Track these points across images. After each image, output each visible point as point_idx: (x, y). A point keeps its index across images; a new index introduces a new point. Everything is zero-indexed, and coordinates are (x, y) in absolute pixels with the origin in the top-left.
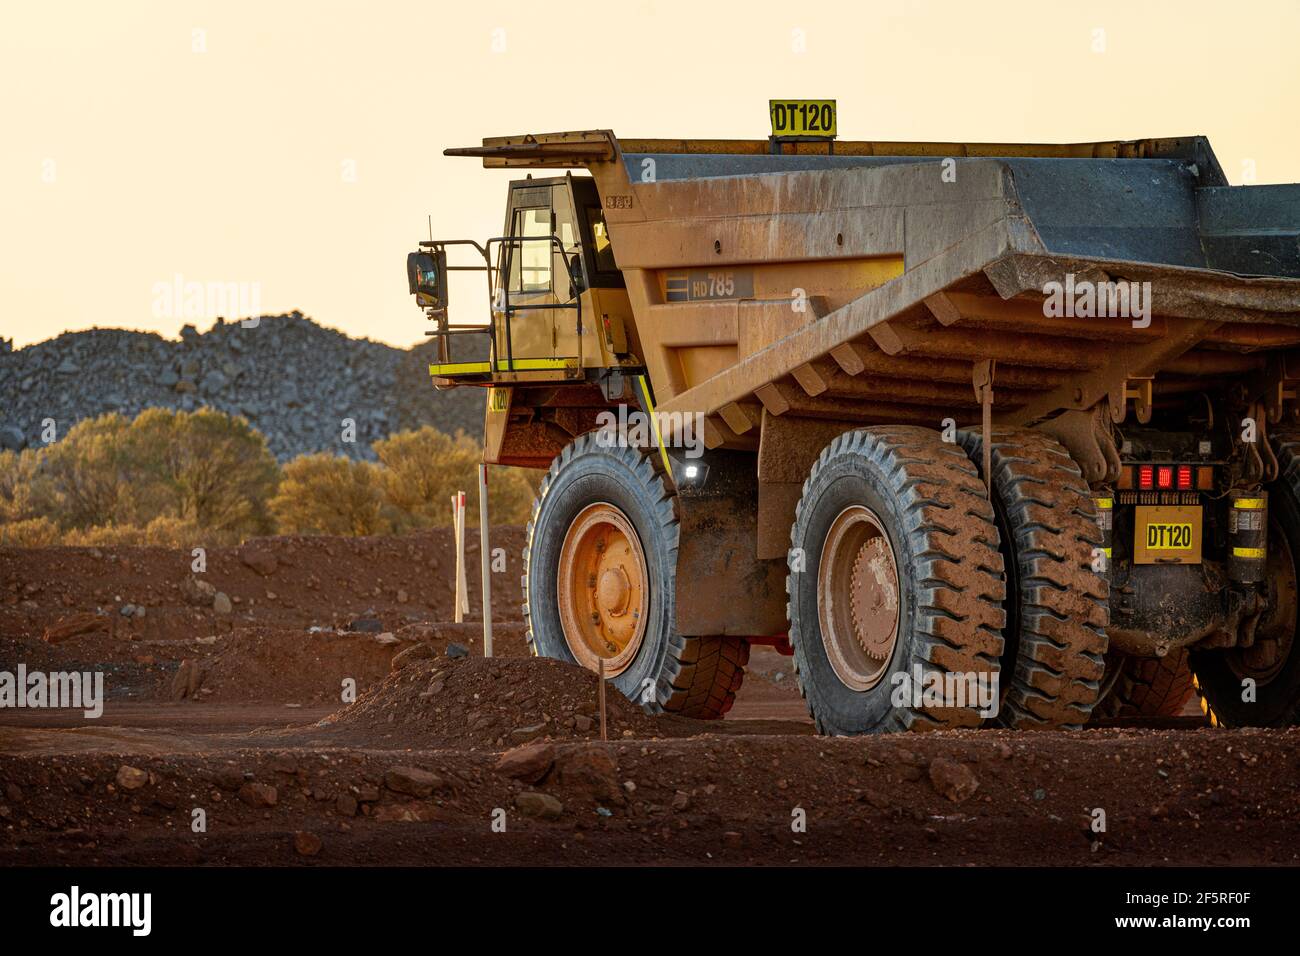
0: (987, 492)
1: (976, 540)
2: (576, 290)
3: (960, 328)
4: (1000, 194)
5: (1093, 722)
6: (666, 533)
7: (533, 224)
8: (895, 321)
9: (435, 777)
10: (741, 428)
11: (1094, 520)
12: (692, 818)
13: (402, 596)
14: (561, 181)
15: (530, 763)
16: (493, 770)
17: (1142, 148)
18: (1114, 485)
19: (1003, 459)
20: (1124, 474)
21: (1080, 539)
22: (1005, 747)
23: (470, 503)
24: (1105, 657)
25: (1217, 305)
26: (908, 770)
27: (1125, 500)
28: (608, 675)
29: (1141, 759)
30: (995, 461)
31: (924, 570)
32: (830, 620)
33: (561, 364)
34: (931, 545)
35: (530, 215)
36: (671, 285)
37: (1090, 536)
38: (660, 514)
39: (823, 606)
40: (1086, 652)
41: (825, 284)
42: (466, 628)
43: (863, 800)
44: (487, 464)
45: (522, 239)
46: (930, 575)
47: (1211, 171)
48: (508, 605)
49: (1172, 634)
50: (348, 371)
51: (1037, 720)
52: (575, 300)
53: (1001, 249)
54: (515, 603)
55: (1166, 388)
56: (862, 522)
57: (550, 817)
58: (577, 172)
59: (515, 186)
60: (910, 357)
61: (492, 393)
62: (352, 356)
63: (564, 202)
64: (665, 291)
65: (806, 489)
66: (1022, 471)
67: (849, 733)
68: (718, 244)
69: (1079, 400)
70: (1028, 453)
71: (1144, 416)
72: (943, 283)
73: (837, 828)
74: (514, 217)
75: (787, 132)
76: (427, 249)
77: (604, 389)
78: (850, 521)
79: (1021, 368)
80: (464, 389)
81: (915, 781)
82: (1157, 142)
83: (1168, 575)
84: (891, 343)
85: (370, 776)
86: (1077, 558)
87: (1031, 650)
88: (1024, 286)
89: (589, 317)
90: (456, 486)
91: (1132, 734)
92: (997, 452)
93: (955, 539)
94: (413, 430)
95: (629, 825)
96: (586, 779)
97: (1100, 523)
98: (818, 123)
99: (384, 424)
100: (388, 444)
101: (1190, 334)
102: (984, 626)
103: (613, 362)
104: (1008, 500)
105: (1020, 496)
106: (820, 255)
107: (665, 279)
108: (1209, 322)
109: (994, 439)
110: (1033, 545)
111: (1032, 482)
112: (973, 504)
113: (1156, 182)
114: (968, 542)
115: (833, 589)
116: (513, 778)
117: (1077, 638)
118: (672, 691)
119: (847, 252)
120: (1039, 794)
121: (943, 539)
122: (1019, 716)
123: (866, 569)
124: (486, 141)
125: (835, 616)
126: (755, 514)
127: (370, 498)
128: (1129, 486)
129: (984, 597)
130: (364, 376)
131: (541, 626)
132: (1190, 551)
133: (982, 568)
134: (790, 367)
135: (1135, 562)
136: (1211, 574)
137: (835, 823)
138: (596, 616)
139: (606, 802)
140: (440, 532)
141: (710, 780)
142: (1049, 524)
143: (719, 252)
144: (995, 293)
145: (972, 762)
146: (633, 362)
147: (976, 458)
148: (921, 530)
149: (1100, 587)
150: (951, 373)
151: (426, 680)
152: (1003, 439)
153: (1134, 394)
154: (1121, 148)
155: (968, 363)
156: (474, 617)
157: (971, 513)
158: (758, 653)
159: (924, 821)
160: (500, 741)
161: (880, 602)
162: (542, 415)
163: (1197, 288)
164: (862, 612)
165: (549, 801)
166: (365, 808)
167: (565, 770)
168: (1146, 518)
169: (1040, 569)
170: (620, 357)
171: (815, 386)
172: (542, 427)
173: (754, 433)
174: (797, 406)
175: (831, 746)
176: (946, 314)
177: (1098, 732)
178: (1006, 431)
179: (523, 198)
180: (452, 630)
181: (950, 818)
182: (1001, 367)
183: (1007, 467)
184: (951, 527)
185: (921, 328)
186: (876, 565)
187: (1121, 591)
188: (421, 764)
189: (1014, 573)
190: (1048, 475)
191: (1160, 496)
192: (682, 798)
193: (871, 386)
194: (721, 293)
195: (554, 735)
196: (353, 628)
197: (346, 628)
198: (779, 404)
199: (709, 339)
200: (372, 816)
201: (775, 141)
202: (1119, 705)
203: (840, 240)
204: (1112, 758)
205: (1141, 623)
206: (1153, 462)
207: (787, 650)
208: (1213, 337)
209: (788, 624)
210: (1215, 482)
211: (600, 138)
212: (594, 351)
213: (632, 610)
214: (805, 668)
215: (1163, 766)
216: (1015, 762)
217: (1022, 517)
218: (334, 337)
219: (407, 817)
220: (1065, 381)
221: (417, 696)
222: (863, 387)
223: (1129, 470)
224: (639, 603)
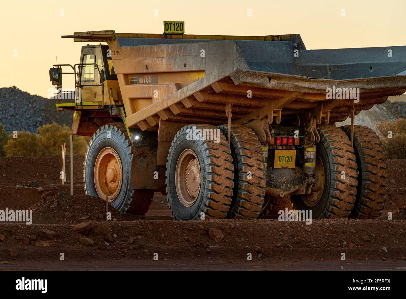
0: (229, 145)
1: (225, 160)
2: (102, 80)
3: (222, 94)
4: (235, 52)
5: (260, 217)
6: (128, 157)
7: (89, 60)
8: (202, 91)
9: (54, 233)
10: (153, 124)
11: (262, 154)
12: (134, 246)
13: (45, 176)
14: (98, 46)
15: (84, 228)
16: (73, 231)
17: (279, 38)
18: (269, 143)
19: (234, 135)
20: (272, 140)
21: (258, 160)
22: (232, 225)
23: (68, 147)
24: (264, 197)
25: (302, 87)
26: (202, 232)
27: (272, 148)
28: (109, 201)
29: (275, 229)
30: (232, 135)
31: (209, 169)
32: (179, 185)
33: (97, 104)
34: (211, 162)
35: (88, 57)
36: (132, 79)
37: (260, 159)
38: (126, 151)
39: (177, 180)
40: (258, 195)
41: (179, 79)
42: (65, 186)
43: (188, 241)
44: (73, 135)
45: (85, 64)
46: (210, 171)
47: (301, 45)
48: (78, 179)
49: (285, 190)
50: (30, 105)
51: (242, 217)
52: (102, 84)
53: (235, 69)
54: (81, 179)
55: (286, 113)
56: (190, 154)
57: (90, 245)
58: (103, 43)
59: (83, 47)
60: (206, 102)
61: (75, 112)
62: (31, 100)
63: (99, 53)
64: (130, 81)
65: (172, 144)
66: (240, 138)
67: (184, 220)
68: (147, 66)
69: (258, 117)
70: (242, 133)
71: (278, 122)
72: (217, 80)
73: (179, 249)
74: (83, 57)
75: (169, 31)
76: (56, 67)
77: (110, 112)
78: (186, 154)
79: (240, 106)
80: (67, 111)
81: (204, 235)
82: (284, 36)
83: (284, 171)
84: (200, 98)
85: (34, 232)
86: (256, 166)
87: (241, 194)
88: (242, 81)
89: (106, 89)
90: (63, 142)
91: (272, 221)
92: (232, 132)
93: (219, 159)
94: (50, 124)
95: (114, 248)
96: (101, 233)
97: (264, 155)
98: (179, 29)
99: (41, 122)
100: (42, 128)
101: (293, 96)
102: (227, 187)
103: (113, 103)
104: (235, 148)
105: (239, 146)
106: (179, 70)
107: (130, 77)
108: (299, 92)
109: (231, 128)
110: (243, 162)
111: (243, 142)
112: (225, 149)
113: (284, 48)
114: (223, 160)
115: (180, 175)
116: (79, 233)
117: (256, 191)
118: (129, 206)
119: (187, 69)
120: (243, 239)
121: (215, 159)
122: (237, 215)
123: (190, 169)
124: (75, 33)
125: (181, 183)
126: (156, 151)
127: (36, 145)
128: (273, 143)
129: (227, 178)
130: (35, 107)
131: (89, 186)
132: (292, 164)
133: (227, 169)
134: (169, 105)
135: (275, 167)
136: (298, 171)
137: (179, 248)
138: (106, 183)
139: (108, 241)
140: (58, 156)
141: (140, 234)
142: (248, 155)
143: (147, 69)
144: (233, 83)
145: (222, 229)
146: (120, 103)
147: (226, 134)
148: (208, 157)
149: (264, 175)
150: (218, 108)
151: (52, 202)
152: (235, 129)
153: (275, 115)
154: (273, 38)
155: (224, 105)
156: (68, 183)
157: (224, 152)
158: (157, 195)
159: (207, 247)
160: (75, 221)
161: (195, 179)
162: (91, 120)
163: (296, 82)
164: (189, 182)
165: (90, 240)
166: (32, 242)
167: (95, 231)
168: (278, 153)
169: (245, 170)
170: (115, 102)
171: (176, 111)
172: (90, 123)
173: (157, 126)
174: (171, 117)
175: (178, 224)
176: (218, 89)
177: (261, 220)
178: (236, 126)
179: (86, 51)
180: (61, 187)
181: (215, 247)
182: (234, 106)
183: (235, 137)
184: (217, 156)
185: (209, 94)
186: (194, 168)
187: (270, 176)
188: (49, 228)
189: (237, 171)
190: (248, 140)
191: (283, 146)
192: (131, 240)
193: (194, 111)
194: (147, 82)
195: (92, 220)
196: (29, 186)
197: (27, 186)
198: (165, 117)
199: (143, 96)
200: (34, 245)
201: (165, 34)
202: (268, 212)
203: (185, 65)
204: (266, 228)
205: (276, 187)
206: (281, 136)
207: (165, 194)
208: (301, 97)
209: (166, 186)
210: (300, 143)
211: (111, 33)
212: (107, 99)
213: (117, 181)
214: (171, 200)
215: (281, 231)
216: (235, 229)
217: (239, 153)
218: (26, 94)
219: (45, 245)
220: (254, 111)
221: (49, 207)
222: (191, 112)
223: (273, 138)
224: (119, 179)
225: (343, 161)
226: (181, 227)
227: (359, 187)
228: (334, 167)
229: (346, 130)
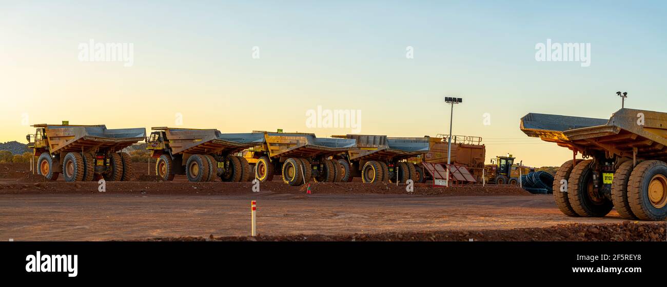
0: (83, 159)
1: (81, 163)
3: (81, 143)
4: (84, 130)
5: (92, 181)
6: (51, 162)
7: (39, 133)
8: (74, 142)
10: (59, 152)
13: (25, 168)
17: (98, 126)
20: (96, 157)
21: (92, 163)
23: (32, 159)
27: (96, 159)
28: (45, 176)
30: (83, 156)
31: (76, 166)
33: (41, 146)
34: (77, 164)
38: (51, 160)
40: (92, 174)
41: (67, 139)
44: (34, 156)
47: (105, 128)
48: (35, 169)
49: (100, 172)
51: (87, 180)
52: (43, 140)
53: (84, 135)
55: (101, 149)
56: (70, 161)
58: (43, 128)
60: (75, 145)
61: (34, 149)
62: (21, 145)
63: (42, 130)
64: (51, 139)
65: (65, 158)
67: (68, 182)
69: (92, 150)
70: (87, 155)
71: (98, 151)
72: (79, 138)
74: (37, 132)
76: (28, 135)
77: (45, 149)
79: (86, 147)
80: (32, 148)
82: (100, 125)
83: (100, 167)
84: (73, 144)
86: (91, 165)
87: (87, 174)
88: (87, 139)
89: (44, 142)
94: (26, 152)
96: (43, 186)
97: (94, 161)
98: (67, 123)
99: (24, 152)
100: (24, 154)
101: (103, 143)
102: (82, 171)
103: (46, 146)
104: (85, 159)
106: (67, 136)
108: (105, 142)
110: (87, 164)
111: (87, 158)
112: (81, 159)
113: (100, 129)
115: (67, 168)
117: (91, 172)
118: (51, 177)
119: (69, 136)
124: (34, 125)
125: (67, 170)
126: (60, 160)
127: (22, 159)
129: (82, 168)
130: (22, 147)
131: (39, 171)
132: (102, 164)
133: (82, 166)
134: (64, 146)
135: (97, 165)
136: (104, 166)
138: (44, 170)
140: (29, 162)
142: (89, 162)
143: (57, 135)
144: (84, 139)
146: (48, 146)
147: (81, 155)
148: (76, 162)
149: (93, 168)
150: (79, 147)
151: (27, 176)
152: (84, 154)
153: (97, 149)
155: (81, 146)
156: (32, 170)
157: (81, 161)
158: (60, 174)
160: (34, 182)
161: (72, 169)
162: (39, 151)
163: (104, 139)
164: (70, 169)
165: (39, 188)
168: (98, 161)
169: (88, 166)
171: (66, 148)
174: (64, 150)
176: (79, 141)
179: (38, 130)
180: (30, 172)
182: (84, 147)
183: (85, 156)
184: (79, 162)
185: (76, 143)
186: (72, 166)
187: (95, 168)
189: (85, 166)
190: (89, 157)
191: (99, 159)
192: (52, 188)
194: (57, 139)
195: (40, 182)
196: (20, 171)
198: (62, 150)
199: (56, 144)
201: (63, 125)
203: (69, 134)
205: (97, 171)
206: (99, 156)
207: (63, 174)
208: (105, 144)
210: (105, 158)
211: (45, 125)
212: (44, 145)
214: (64, 176)
217: (86, 161)
218: (19, 143)
220: (91, 148)
221: (26, 178)
222: (71, 148)
224: (48, 169)
225: (119, 163)
226: (68, 184)
227: (124, 171)
228: (115, 165)
229: (119, 154)
